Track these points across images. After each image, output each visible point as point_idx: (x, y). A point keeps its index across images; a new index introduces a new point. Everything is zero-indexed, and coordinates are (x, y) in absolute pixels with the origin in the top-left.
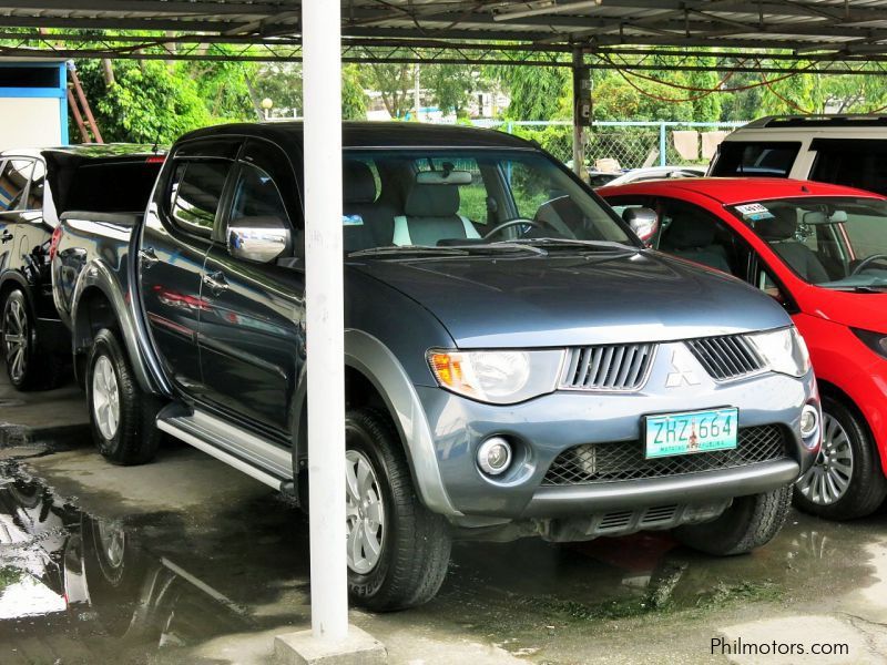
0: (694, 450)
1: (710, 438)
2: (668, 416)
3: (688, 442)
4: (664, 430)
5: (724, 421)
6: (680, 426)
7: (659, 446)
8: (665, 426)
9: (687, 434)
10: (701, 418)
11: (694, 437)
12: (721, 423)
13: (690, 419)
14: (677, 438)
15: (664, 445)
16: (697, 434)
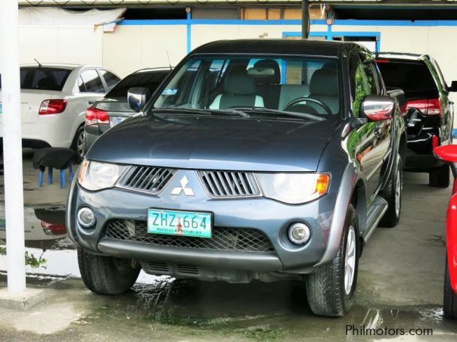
0: (179, 233)
1: (190, 228)
2: (162, 211)
3: (176, 228)
4: (159, 219)
5: (201, 220)
6: (170, 218)
7: (156, 227)
8: (160, 216)
9: (175, 223)
10: (185, 215)
11: (180, 226)
12: (199, 221)
13: (177, 215)
14: (168, 224)
15: (160, 227)
16: (182, 224)
